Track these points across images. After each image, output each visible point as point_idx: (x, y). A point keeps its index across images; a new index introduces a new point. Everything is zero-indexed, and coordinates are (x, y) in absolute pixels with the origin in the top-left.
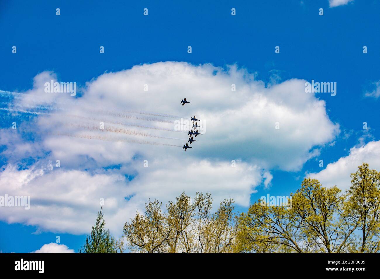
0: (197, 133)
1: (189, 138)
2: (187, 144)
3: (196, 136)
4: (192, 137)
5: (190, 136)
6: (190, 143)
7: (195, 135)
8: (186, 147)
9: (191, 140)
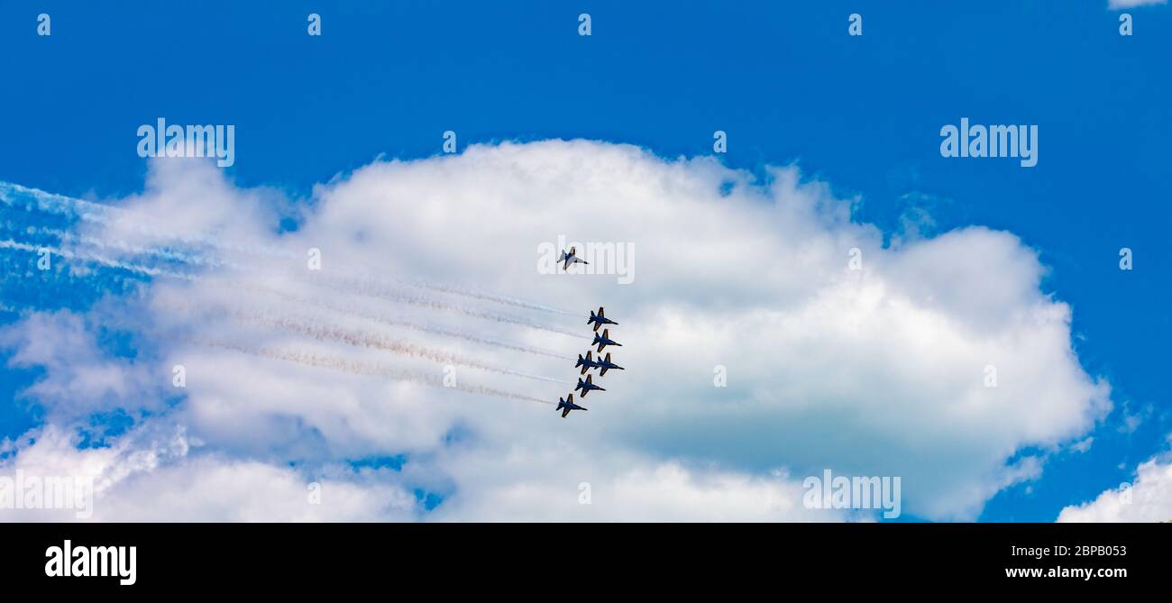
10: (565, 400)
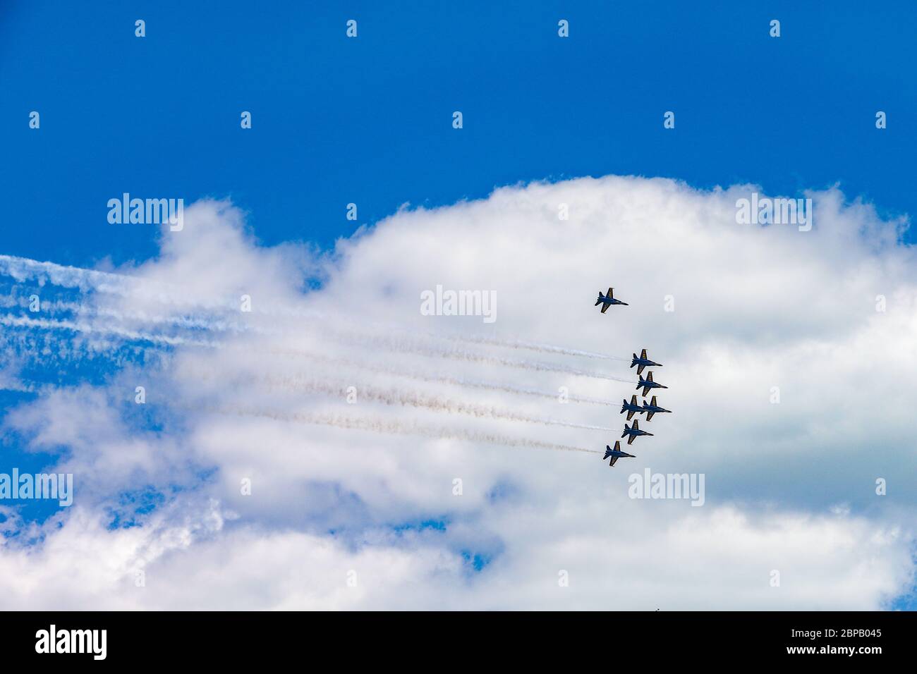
0: (652, 409)
1: (626, 425)
2: (617, 444)
3: (648, 419)
4: (636, 422)
5: (628, 419)
6: (629, 442)
7: (646, 413)
8: (614, 454)
9: (633, 432)
10: (612, 448)
